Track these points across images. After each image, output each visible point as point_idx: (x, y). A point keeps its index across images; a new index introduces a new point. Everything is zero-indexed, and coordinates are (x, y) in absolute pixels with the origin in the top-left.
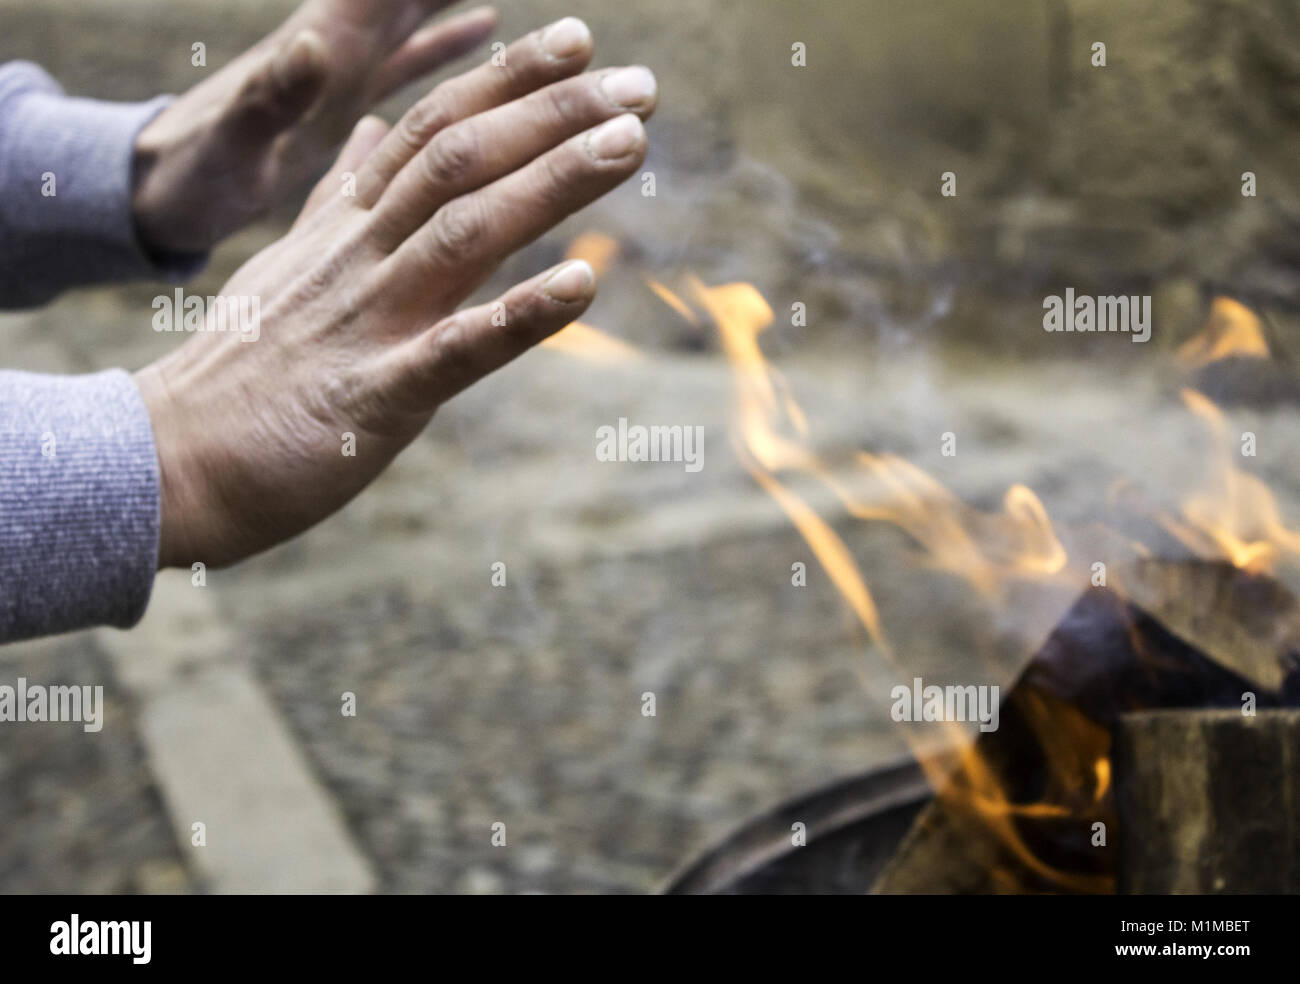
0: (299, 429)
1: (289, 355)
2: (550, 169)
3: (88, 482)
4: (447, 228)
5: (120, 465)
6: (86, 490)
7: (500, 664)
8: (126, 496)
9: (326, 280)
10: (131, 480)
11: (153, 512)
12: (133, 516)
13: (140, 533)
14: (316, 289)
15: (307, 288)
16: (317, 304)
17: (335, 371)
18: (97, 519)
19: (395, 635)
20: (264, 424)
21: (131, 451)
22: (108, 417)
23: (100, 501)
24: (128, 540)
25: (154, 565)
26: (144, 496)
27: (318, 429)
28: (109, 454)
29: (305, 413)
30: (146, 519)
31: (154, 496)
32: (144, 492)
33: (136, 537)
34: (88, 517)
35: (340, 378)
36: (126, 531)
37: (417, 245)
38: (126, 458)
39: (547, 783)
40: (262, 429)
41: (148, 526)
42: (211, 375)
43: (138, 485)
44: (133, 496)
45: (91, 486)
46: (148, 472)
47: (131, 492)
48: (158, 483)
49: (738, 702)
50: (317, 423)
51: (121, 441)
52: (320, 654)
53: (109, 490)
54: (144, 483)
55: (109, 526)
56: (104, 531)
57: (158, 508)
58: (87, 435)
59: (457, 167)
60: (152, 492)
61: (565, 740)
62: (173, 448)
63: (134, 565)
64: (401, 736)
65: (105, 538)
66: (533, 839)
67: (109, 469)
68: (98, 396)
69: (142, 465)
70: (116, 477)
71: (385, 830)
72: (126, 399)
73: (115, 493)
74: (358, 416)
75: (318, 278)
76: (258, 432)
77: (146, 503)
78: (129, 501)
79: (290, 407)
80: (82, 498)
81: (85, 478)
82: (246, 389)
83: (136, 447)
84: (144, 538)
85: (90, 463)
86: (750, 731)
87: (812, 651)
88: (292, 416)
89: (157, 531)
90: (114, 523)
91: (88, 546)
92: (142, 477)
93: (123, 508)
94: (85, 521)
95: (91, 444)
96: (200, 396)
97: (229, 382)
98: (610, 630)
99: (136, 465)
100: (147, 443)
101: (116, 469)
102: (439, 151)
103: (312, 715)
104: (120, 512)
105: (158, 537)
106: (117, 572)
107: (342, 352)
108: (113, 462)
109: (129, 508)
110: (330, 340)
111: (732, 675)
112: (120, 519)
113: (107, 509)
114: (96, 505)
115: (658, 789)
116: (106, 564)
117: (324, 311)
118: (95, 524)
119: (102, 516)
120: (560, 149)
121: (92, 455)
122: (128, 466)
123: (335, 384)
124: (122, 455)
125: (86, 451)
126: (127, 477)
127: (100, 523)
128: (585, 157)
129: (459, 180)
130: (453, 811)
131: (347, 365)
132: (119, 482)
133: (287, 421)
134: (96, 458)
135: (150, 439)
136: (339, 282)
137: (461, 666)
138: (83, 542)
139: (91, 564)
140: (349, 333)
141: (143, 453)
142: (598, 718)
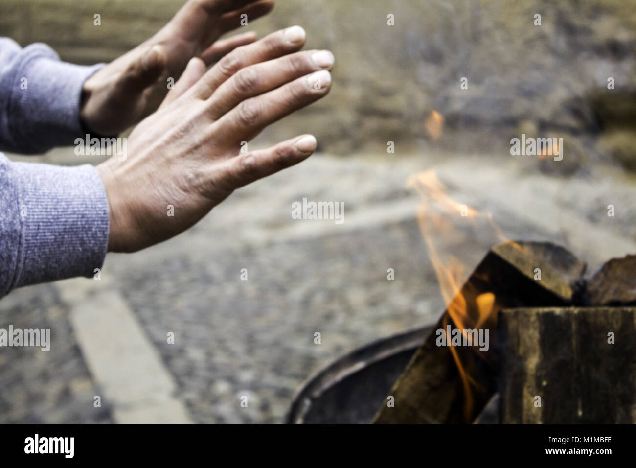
0: (174, 195)
1: (169, 162)
2: (291, 91)
3: (78, 215)
4: (244, 112)
5: (92, 207)
6: (78, 218)
7: (230, 290)
8: (95, 221)
9: (186, 130)
10: (97, 214)
11: (106, 228)
12: (98, 229)
13: (100, 237)
14: (182, 134)
15: (177, 133)
16: (183, 141)
17: (191, 170)
18: (82, 231)
19: (184, 278)
20: (159, 192)
21: (97, 201)
22: (87, 187)
23: (84, 223)
24: (95, 240)
25: (105, 251)
26: (102, 221)
27: (184, 195)
28: (87, 203)
29: (178, 188)
30: (103, 232)
31: (107, 221)
32: (102, 219)
33: (98, 239)
34: (78, 230)
35: (193, 173)
36: (94, 236)
37: (230, 118)
38: (95, 204)
39: (251, 343)
40: (158, 195)
41: (104, 234)
42: (133, 169)
43: (100, 216)
44: (98, 221)
45: (80, 216)
46: (105, 211)
47: (96, 219)
48: (108, 216)
49: (335, 306)
50: (182, 192)
51: (93, 197)
52: (150, 286)
53: (87, 218)
54: (102, 216)
55: (87, 234)
56: (85, 236)
57: (108, 226)
58: (78, 194)
59: (249, 86)
60: (106, 219)
61: (258, 324)
62: (116, 201)
63: (97, 251)
64: (187, 322)
65: (85, 239)
66: (245, 367)
67: (88, 209)
68: (82, 177)
69: (102, 208)
70: (90, 213)
71: (179, 364)
72: (94, 178)
73: (90, 219)
74: (201, 190)
75: (183, 129)
76: (156, 195)
77: (103, 224)
78: (96, 223)
79: (171, 185)
80: (76, 221)
81: (77, 213)
82: (150, 176)
83: (99, 200)
84: (102, 239)
85: (79, 206)
86: (340, 319)
87: (368, 284)
88: (172, 189)
89: (108, 236)
90: (89, 232)
91: (78, 242)
92: (102, 213)
93: (93, 226)
94: (77, 231)
95: (80, 198)
96: (128, 179)
97: (142, 172)
98: (278, 276)
99: (99, 208)
100: (104, 198)
101: (90, 209)
102: (241, 78)
103: (147, 313)
104: (92, 228)
105: (107, 239)
106: (89, 254)
107: (193, 162)
108: (90, 206)
109: (96, 226)
110: (189, 156)
111: (332, 295)
112: (92, 231)
113: (87, 226)
114: (82, 225)
115: (299, 345)
116: (85, 250)
117: (185, 144)
118: (81, 233)
119: (84, 229)
120: (295, 82)
121: (80, 203)
122: (96, 208)
123: (191, 176)
124: (93, 203)
125: (77, 201)
126: (95, 212)
127: (83, 232)
128: (306, 87)
129: (250, 91)
130: (210, 355)
131: (196, 167)
132: (91, 214)
133: (169, 190)
134: (82, 204)
135: (105, 196)
136: (192, 131)
137: (213, 291)
138: (76, 241)
139: (79, 250)
140: (197, 154)
141: (102, 202)
142: (273, 314)
